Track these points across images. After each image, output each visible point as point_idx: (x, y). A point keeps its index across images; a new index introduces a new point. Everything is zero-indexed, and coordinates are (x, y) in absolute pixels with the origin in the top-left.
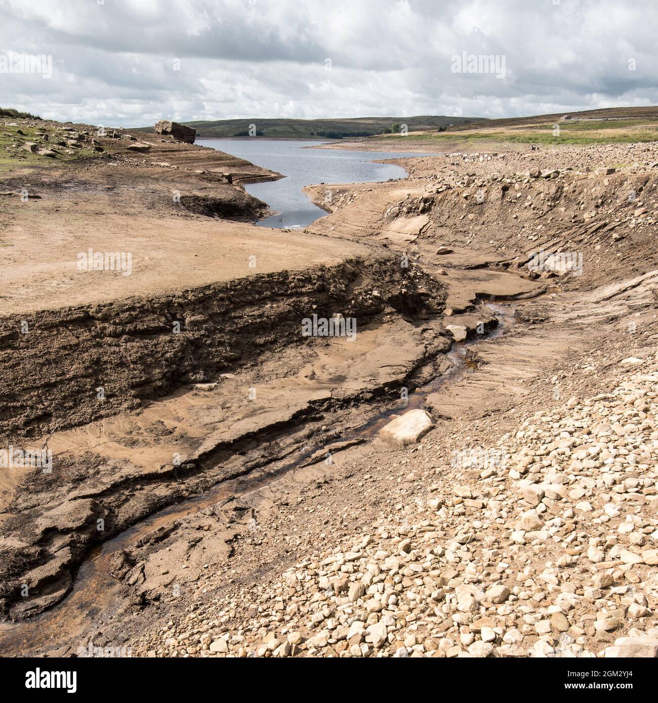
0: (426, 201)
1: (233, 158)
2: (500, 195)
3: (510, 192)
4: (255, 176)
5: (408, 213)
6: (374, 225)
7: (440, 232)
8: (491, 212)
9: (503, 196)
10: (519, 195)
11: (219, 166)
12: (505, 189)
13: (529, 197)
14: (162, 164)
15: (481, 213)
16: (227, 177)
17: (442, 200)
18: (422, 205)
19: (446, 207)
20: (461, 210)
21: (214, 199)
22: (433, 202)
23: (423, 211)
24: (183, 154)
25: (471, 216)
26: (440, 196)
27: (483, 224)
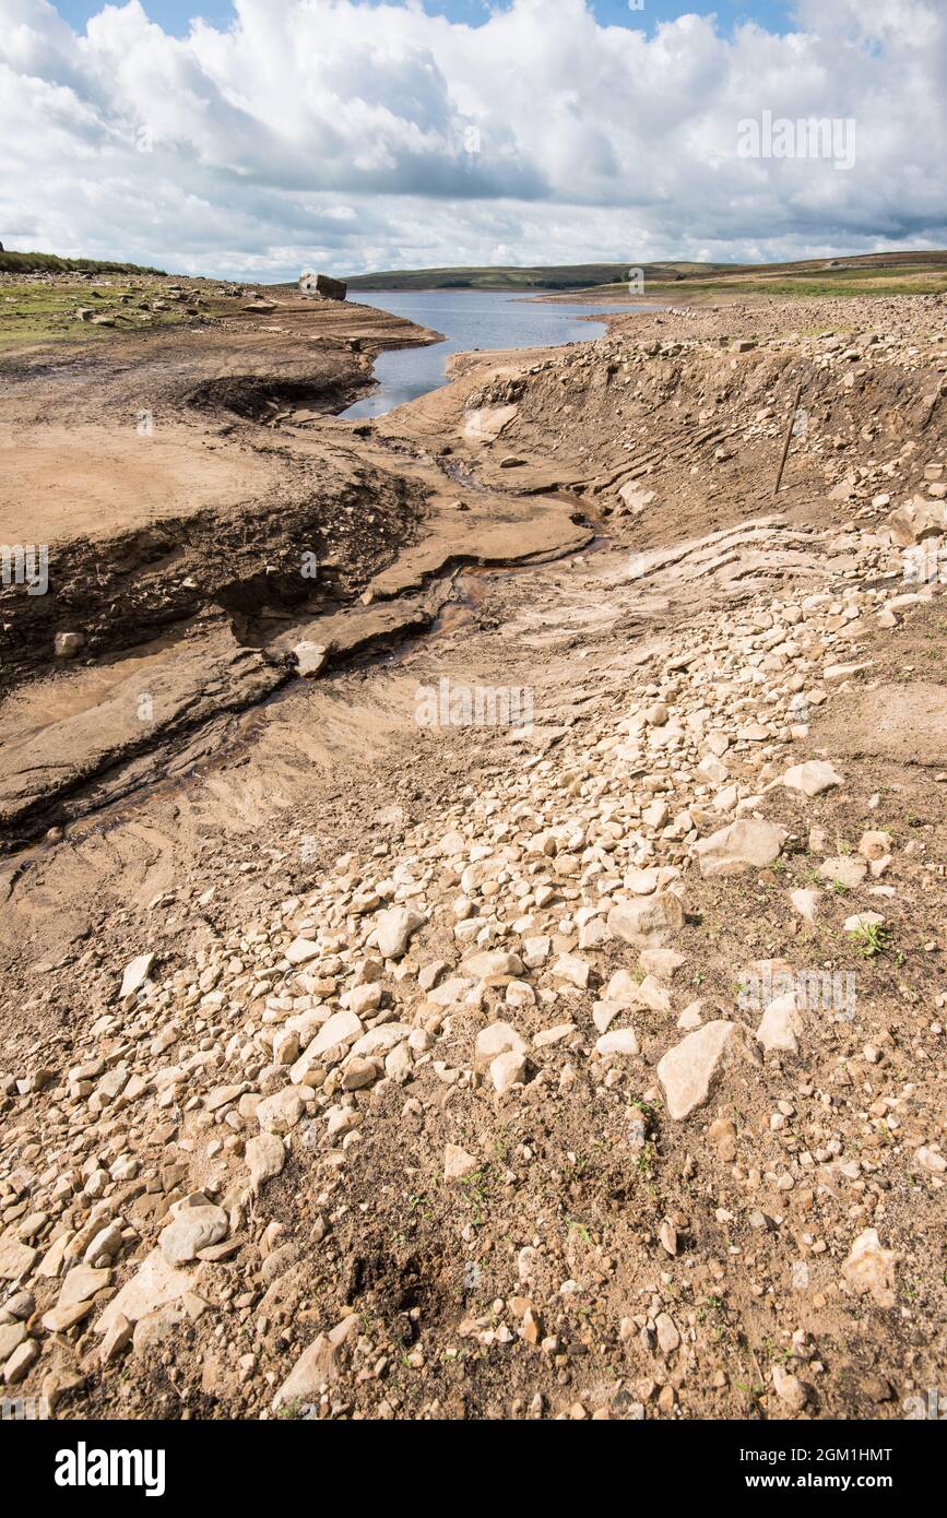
0: (515, 385)
1: (390, 317)
2: (604, 380)
3: (619, 375)
4: (402, 340)
5: (494, 401)
6: (450, 418)
7: (528, 430)
8: (593, 403)
9: (609, 380)
10: (627, 380)
11: (364, 327)
12: (613, 370)
13: (639, 384)
14: (271, 329)
15: (581, 404)
16: (352, 344)
17: (536, 385)
18: (510, 391)
19: (540, 395)
20: (558, 399)
21: (277, 380)
22: (525, 387)
23: (512, 400)
24: (317, 315)
25: (567, 409)
26: (534, 379)
27: (581, 420)
